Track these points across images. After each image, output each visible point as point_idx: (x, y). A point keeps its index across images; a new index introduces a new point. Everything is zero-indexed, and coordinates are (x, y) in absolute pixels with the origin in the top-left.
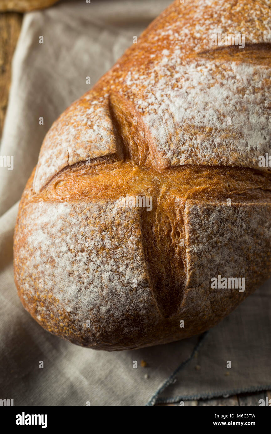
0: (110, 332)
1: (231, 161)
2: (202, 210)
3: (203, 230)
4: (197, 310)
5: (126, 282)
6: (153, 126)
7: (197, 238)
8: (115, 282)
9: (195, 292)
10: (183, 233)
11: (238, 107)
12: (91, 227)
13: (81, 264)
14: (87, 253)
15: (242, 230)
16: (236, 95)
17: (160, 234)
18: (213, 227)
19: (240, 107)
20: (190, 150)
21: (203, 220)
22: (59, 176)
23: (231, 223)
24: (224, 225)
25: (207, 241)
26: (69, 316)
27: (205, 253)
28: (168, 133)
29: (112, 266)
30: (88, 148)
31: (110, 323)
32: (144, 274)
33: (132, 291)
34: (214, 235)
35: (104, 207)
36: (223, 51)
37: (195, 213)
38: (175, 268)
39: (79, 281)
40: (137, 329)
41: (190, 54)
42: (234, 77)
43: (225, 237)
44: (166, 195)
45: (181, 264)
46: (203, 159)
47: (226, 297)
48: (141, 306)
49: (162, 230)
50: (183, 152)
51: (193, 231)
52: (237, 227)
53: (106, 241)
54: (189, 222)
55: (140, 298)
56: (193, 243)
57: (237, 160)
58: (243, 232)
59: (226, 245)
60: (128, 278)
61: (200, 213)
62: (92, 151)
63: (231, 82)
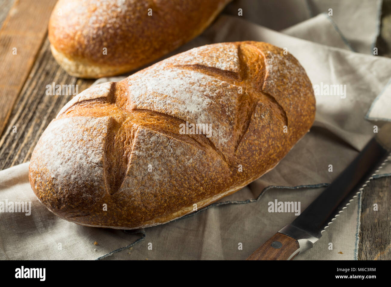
0: (74, 195)
1: (173, 113)
2: (147, 132)
3: (145, 144)
4: (131, 194)
5: (89, 161)
6: (133, 90)
7: (140, 147)
8: (83, 160)
9: (131, 180)
10: (132, 143)
11: (187, 90)
12: (79, 129)
13: (67, 148)
14: (72, 142)
15: (170, 153)
16: (188, 85)
17: (118, 140)
18: (151, 144)
19: (188, 90)
20: (150, 103)
21: (147, 139)
22: (71, 108)
23: (164, 146)
24: (159, 146)
25: (146, 151)
26: (52, 181)
27: (143, 158)
28: (141, 93)
29: (84, 150)
30: (92, 93)
31: (75, 188)
32: (102, 158)
33: (92, 167)
34: (151, 149)
35: (90, 120)
36: (190, 67)
37: (142, 133)
38: (122, 162)
39: (62, 158)
40: (91, 196)
41: (170, 66)
42: (191, 77)
43: (158, 153)
44: (129, 122)
45: (127, 161)
46: (156, 108)
47: (151, 193)
48: (96, 179)
49: (120, 138)
50: (146, 103)
51: (138, 143)
52: (167, 150)
53: (84, 136)
54: (137, 137)
55: (96, 173)
56: (137, 149)
57: (177, 113)
58: (170, 155)
59: (157, 158)
60: (92, 159)
61: (145, 134)
62: (93, 95)
63: (187, 79)
